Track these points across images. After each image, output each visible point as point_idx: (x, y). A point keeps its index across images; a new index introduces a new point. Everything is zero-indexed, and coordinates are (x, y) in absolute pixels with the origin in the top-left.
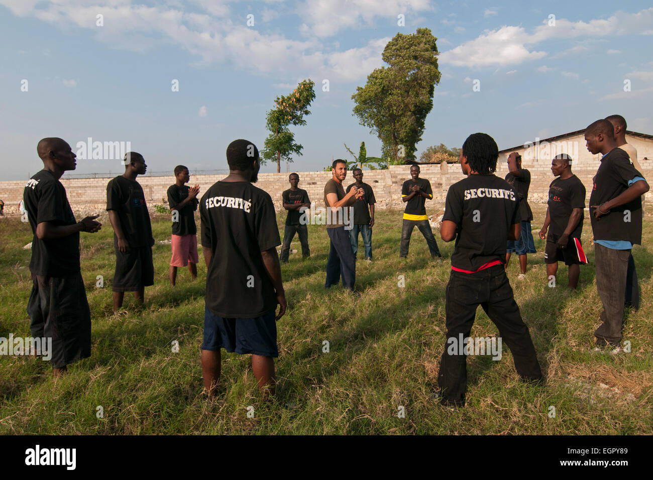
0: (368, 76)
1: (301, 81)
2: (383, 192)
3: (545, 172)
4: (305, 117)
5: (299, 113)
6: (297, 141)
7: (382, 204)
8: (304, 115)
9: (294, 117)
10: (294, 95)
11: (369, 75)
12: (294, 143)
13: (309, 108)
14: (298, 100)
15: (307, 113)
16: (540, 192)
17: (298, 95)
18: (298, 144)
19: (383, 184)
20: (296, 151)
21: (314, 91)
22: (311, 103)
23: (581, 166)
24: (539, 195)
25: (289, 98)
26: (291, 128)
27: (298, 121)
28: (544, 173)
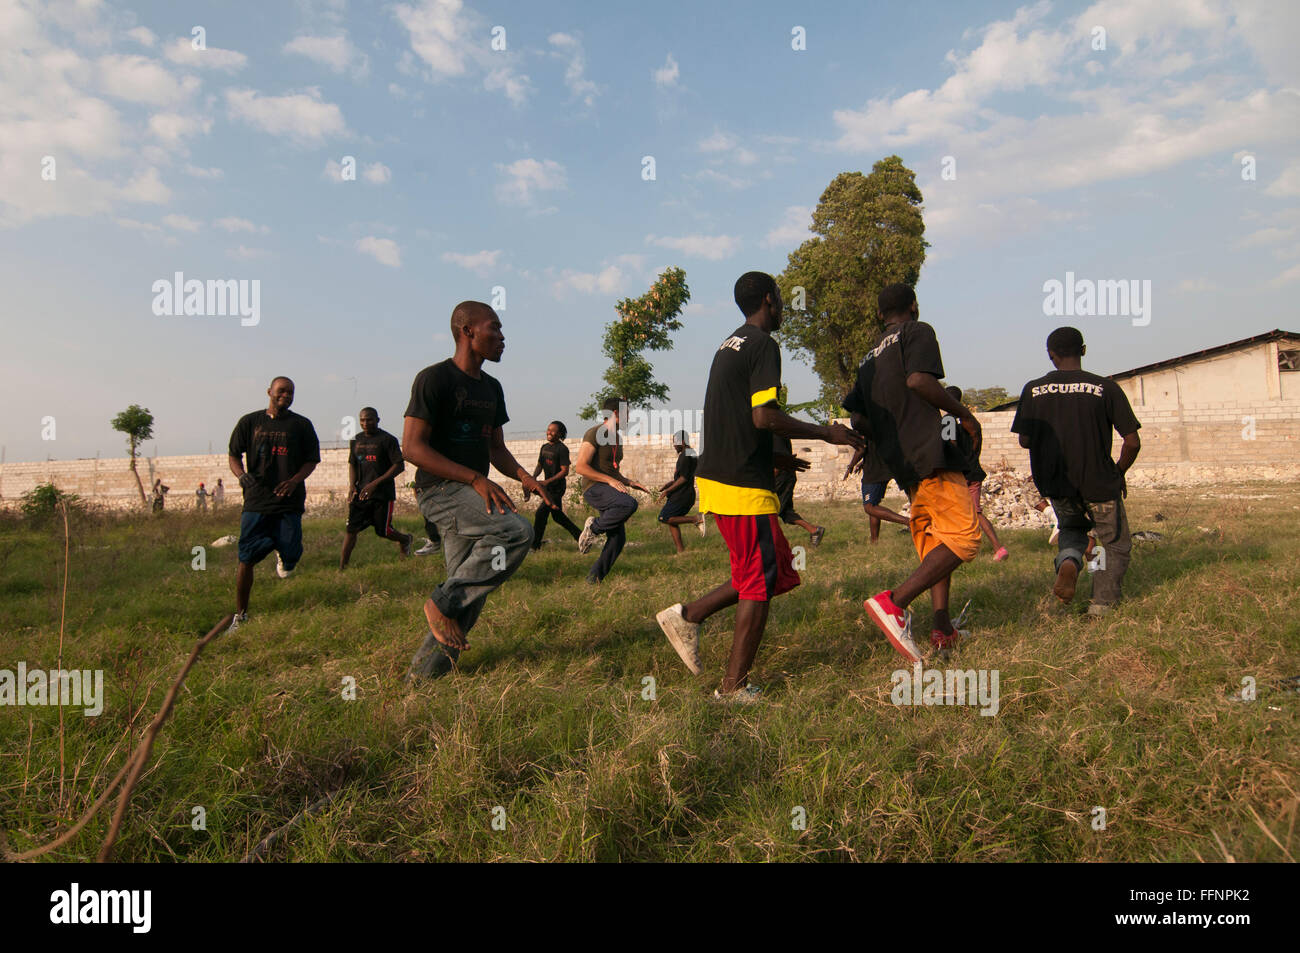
0: (790, 255)
1: (663, 271)
2: (821, 470)
3: (1157, 426)
4: (671, 335)
5: (660, 328)
6: (657, 378)
7: (818, 493)
8: (669, 332)
9: (650, 335)
10: (650, 296)
11: (792, 253)
12: (653, 380)
13: (679, 318)
14: (657, 305)
15: (674, 326)
16: (1147, 468)
17: (656, 296)
18: (660, 384)
19: (821, 454)
20: (656, 394)
21: (687, 287)
22: (683, 307)
23: (1208, 412)
24: (1147, 472)
25: (643, 302)
26: (647, 355)
27: (660, 342)
28: (1156, 428)
